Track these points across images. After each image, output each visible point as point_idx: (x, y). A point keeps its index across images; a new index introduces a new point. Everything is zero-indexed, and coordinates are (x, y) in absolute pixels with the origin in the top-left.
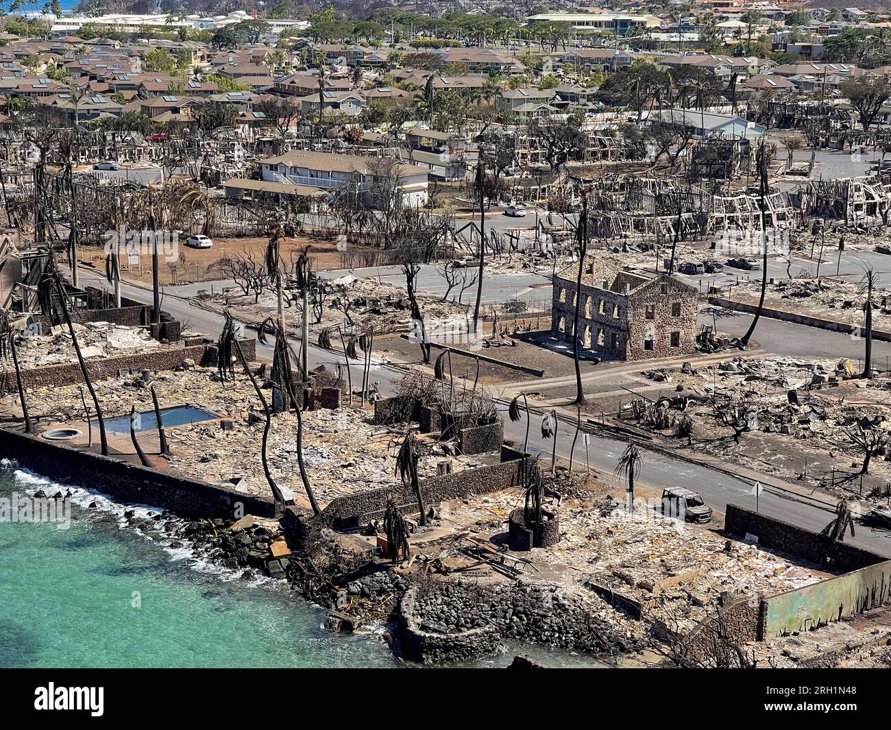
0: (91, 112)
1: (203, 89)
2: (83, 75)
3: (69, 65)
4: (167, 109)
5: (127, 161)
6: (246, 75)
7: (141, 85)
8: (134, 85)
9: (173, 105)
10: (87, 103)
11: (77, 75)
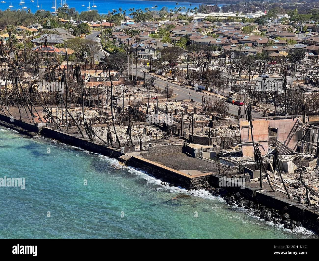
0: (245, 52)
1: (280, 42)
2: (224, 36)
3: (217, 33)
4: (274, 51)
5: (269, 73)
6: (286, 36)
7: (256, 41)
8: (250, 41)
9: (276, 50)
10: (244, 49)
11: (222, 36)
